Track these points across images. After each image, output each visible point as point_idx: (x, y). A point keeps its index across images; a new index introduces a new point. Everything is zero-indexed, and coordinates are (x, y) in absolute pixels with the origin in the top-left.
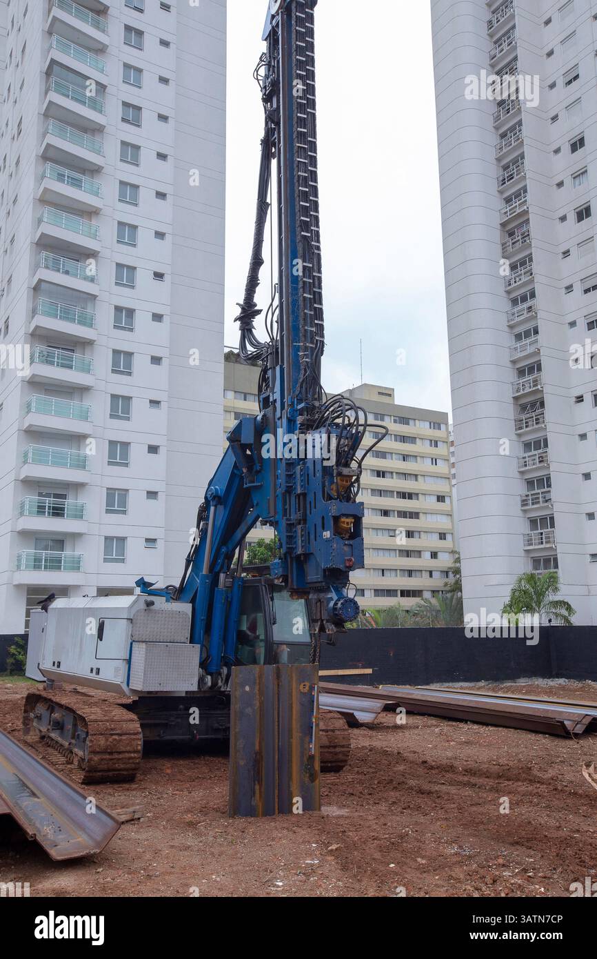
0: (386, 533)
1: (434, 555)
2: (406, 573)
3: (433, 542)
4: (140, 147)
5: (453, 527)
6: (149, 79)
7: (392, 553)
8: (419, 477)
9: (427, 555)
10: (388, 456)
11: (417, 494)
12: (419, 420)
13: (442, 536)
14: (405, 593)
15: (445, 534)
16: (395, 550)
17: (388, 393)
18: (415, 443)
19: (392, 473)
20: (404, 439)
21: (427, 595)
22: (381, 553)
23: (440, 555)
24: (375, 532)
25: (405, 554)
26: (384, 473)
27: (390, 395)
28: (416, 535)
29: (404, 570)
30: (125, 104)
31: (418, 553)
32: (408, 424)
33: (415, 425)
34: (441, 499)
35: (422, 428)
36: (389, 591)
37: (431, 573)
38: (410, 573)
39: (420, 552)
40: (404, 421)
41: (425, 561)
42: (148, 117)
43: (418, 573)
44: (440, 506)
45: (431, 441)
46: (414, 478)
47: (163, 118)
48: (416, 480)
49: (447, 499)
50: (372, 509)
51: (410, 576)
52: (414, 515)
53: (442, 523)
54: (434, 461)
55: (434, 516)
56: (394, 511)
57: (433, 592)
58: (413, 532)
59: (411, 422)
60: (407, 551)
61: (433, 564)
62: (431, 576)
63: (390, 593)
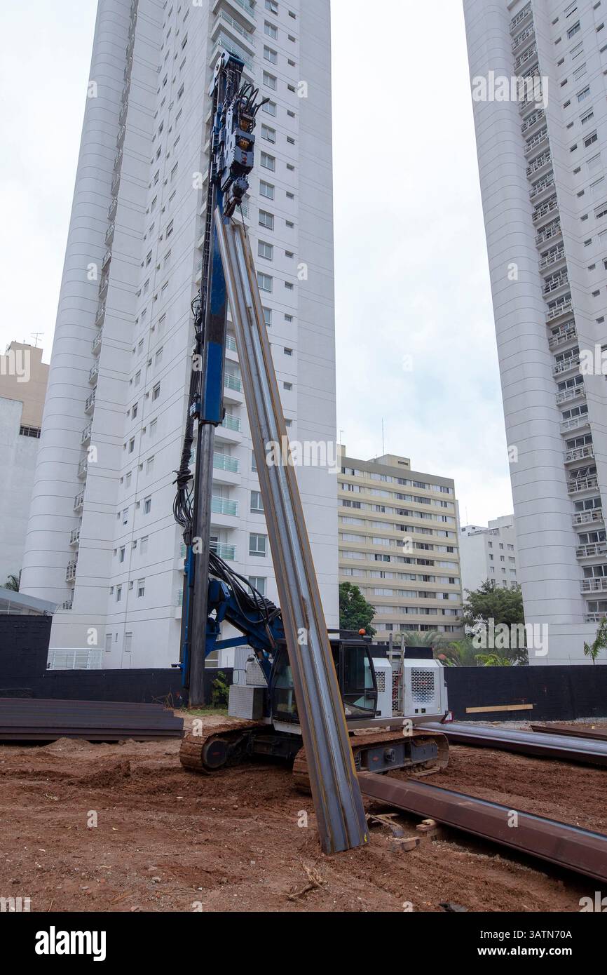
0: (409, 577)
1: (446, 596)
2: (425, 611)
3: (443, 585)
4: (272, 246)
5: (460, 573)
6: (279, 194)
7: (414, 594)
8: (433, 531)
9: (440, 596)
10: (409, 513)
11: (432, 545)
12: (432, 485)
13: (452, 580)
14: (424, 628)
15: (453, 579)
16: (416, 591)
17: (405, 463)
18: (430, 503)
19: (413, 527)
20: (421, 499)
21: (441, 629)
22: (405, 593)
23: (450, 596)
24: (400, 576)
25: (423, 595)
26: (406, 527)
27: (407, 464)
28: (432, 579)
29: (422, 608)
30: (262, 212)
31: (433, 594)
32: (424, 488)
33: (429, 489)
34: (450, 549)
35: (434, 491)
36: (411, 625)
37: (443, 610)
38: (428, 611)
39: (435, 593)
40: (421, 484)
41: (439, 601)
42: (278, 223)
43: (434, 612)
44: (450, 555)
45: (442, 502)
46: (429, 531)
47: (290, 224)
48: (431, 534)
49: (455, 550)
50: (398, 557)
51: (427, 613)
52: (429, 562)
53: (450, 569)
54: (445, 518)
55: (445, 564)
56: (415, 559)
57: (445, 626)
58: (429, 577)
59: (427, 486)
60: (425, 593)
61: (444, 603)
62: (444, 614)
63: (412, 627)
